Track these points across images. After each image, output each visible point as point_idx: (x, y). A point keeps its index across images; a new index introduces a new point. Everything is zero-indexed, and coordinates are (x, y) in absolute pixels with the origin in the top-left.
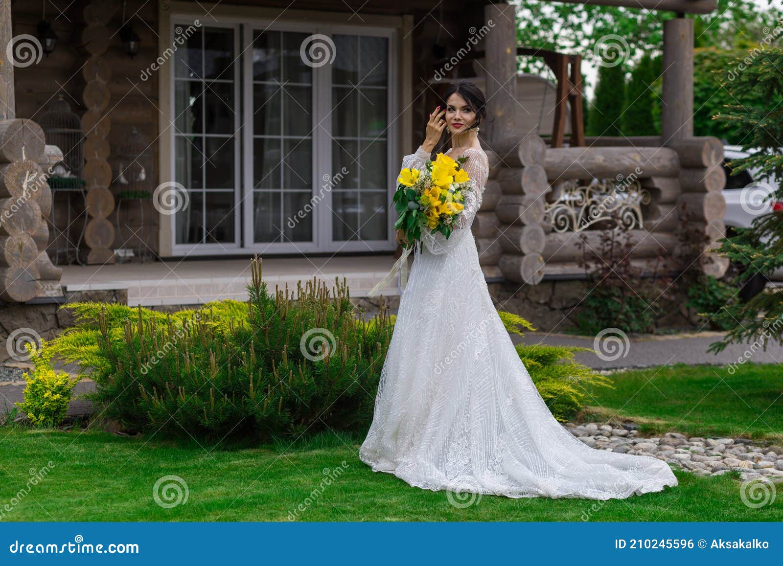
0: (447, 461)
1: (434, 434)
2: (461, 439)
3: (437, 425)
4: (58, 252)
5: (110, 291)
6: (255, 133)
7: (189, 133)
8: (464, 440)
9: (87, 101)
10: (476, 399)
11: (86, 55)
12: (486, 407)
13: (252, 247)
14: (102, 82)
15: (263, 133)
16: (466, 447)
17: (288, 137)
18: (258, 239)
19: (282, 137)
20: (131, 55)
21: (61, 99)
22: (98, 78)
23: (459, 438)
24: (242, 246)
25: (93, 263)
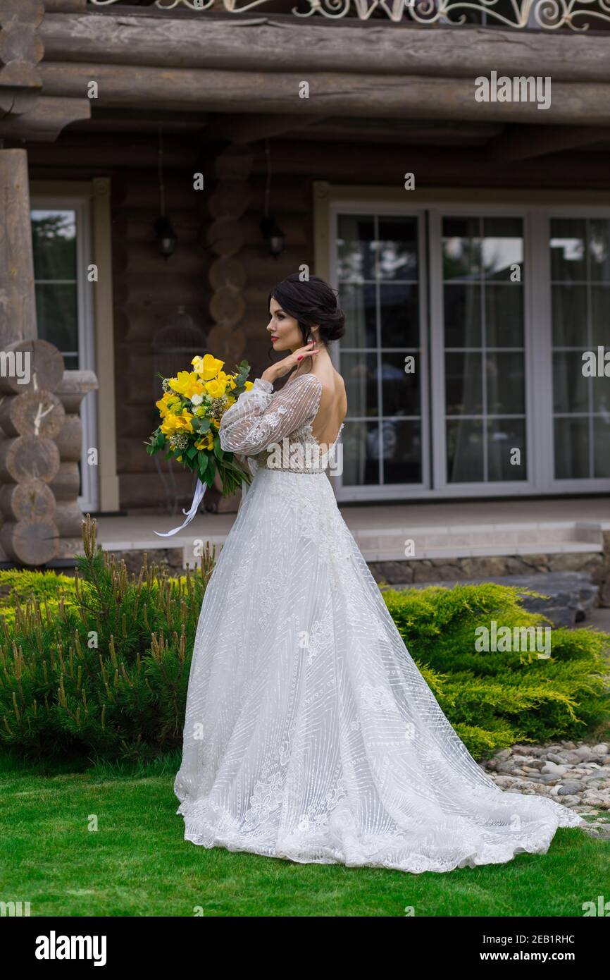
0: (250, 807)
1: (235, 768)
2: (274, 776)
3: (241, 755)
4: (177, 498)
5: (159, 550)
6: (447, 344)
7: (363, 347)
8: (277, 778)
9: (214, 312)
10: (302, 720)
11: (214, 257)
12: (313, 733)
13: (444, 489)
14: (234, 289)
15: (462, 345)
16: (279, 786)
17: (494, 350)
18: (450, 479)
19: (484, 350)
20: (274, 255)
21: (181, 312)
22: (229, 285)
23: (269, 775)
24: (432, 487)
25: (225, 510)
